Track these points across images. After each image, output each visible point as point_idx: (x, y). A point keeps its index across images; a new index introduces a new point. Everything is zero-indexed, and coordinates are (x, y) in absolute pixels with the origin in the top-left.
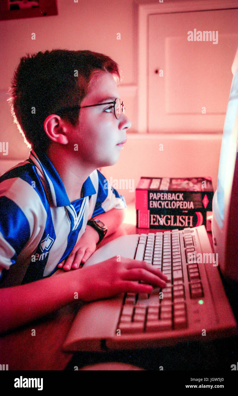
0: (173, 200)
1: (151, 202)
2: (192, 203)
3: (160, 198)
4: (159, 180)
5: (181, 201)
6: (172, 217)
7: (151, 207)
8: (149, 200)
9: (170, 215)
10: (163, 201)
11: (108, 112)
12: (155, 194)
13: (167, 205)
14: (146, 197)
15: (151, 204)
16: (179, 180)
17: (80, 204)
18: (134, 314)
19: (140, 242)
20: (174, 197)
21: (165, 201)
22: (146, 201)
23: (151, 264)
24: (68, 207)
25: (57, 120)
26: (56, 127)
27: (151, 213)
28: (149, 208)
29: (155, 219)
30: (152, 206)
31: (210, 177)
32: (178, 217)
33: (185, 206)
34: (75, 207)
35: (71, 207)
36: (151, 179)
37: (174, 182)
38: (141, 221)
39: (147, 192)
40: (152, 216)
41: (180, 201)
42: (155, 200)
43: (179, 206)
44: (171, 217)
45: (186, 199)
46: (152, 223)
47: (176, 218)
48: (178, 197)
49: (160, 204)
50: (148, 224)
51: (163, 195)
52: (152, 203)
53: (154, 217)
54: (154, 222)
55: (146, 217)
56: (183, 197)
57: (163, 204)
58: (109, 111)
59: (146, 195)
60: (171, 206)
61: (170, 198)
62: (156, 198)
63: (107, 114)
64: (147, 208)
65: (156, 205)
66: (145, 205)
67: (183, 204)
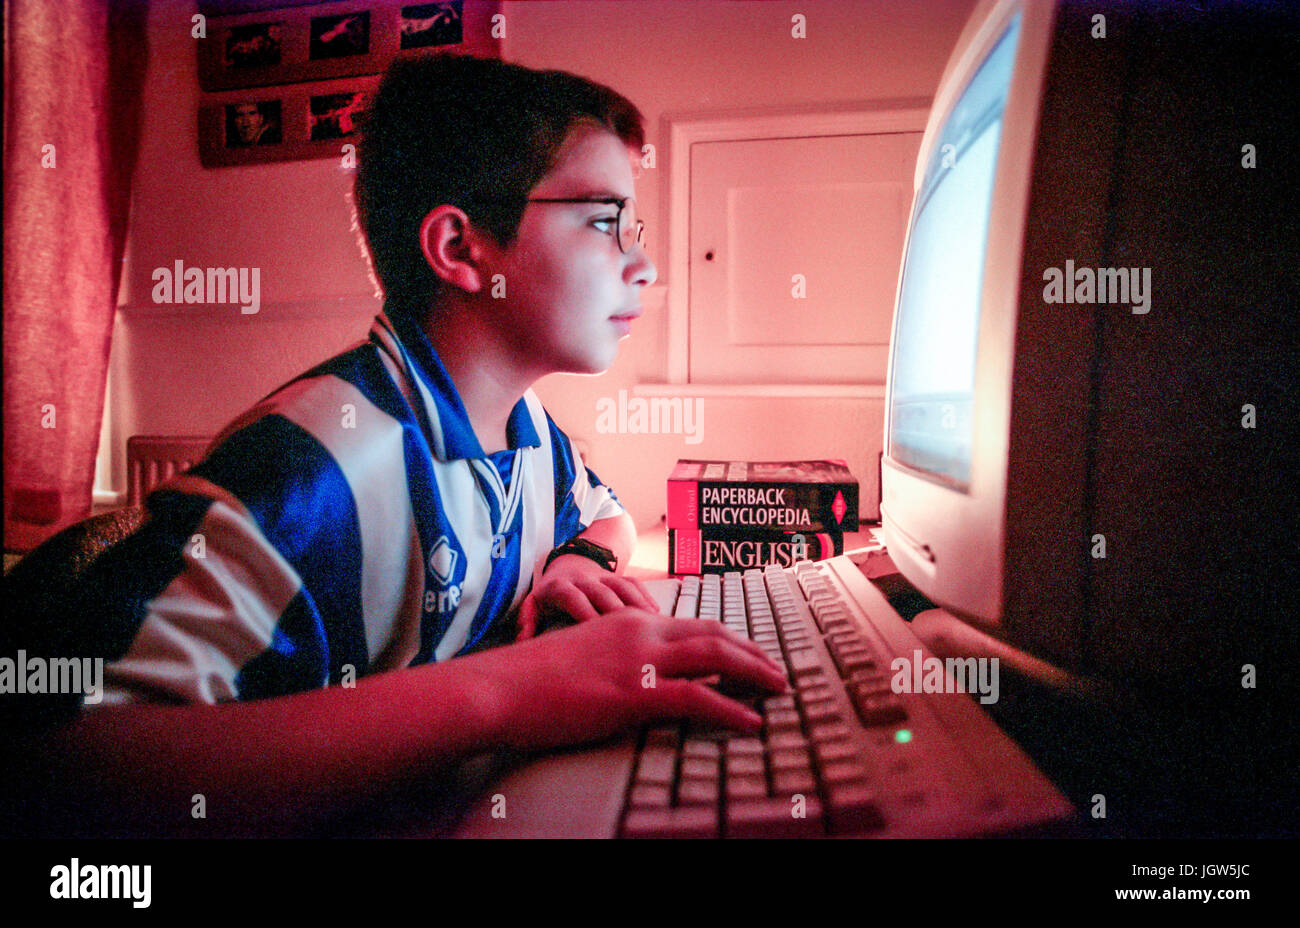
0: (761, 505)
1: (705, 509)
2: (805, 512)
3: (727, 500)
4: (723, 466)
5: (780, 506)
6: (759, 545)
7: (705, 521)
8: (700, 506)
9: (754, 541)
10: (735, 507)
11: (600, 231)
12: (715, 491)
13: (746, 517)
14: (693, 498)
15: (705, 515)
16: (771, 466)
17: (509, 463)
18: (678, 776)
19: (682, 592)
20: (762, 497)
21: (741, 506)
22: (692, 506)
23: (719, 622)
24: (479, 465)
25: (457, 224)
26: (453, 242)
27: (705, 538)
28: (700, 525)
29: (715, 552)
30: (708, 518)
31: (841, 461)
32: (773, 545)
33: (790, 519)
34: (498, 467)
35: (486, 464)
36: (704, 464)
37: (757, 469)
38: (682, 557)
39: (695, 484)
40: (708, 543)
41: (776, 507)
42: (715, 505)
43: (775, 520)
44: (755, 546)
45: (790, 501)
46: (708, 562)
47: (769, 550)
48: (773, 497)
49: (729, 516)
50: (698, 564)
51: (736, 493)
52: (709, 512)
53: (713, 547)
54: (713, 559)
55: (692, 547)
56: (784, 496)
57: (735, 516)
58: (603, 226)
59: (693, 492)
60: (754, 519)
61: (751, 500)
62: (718, 498)
63: (597, 234)
64: (695, 525)
65: (717, 516)
66: (691, 517)
67: (783, 513)
